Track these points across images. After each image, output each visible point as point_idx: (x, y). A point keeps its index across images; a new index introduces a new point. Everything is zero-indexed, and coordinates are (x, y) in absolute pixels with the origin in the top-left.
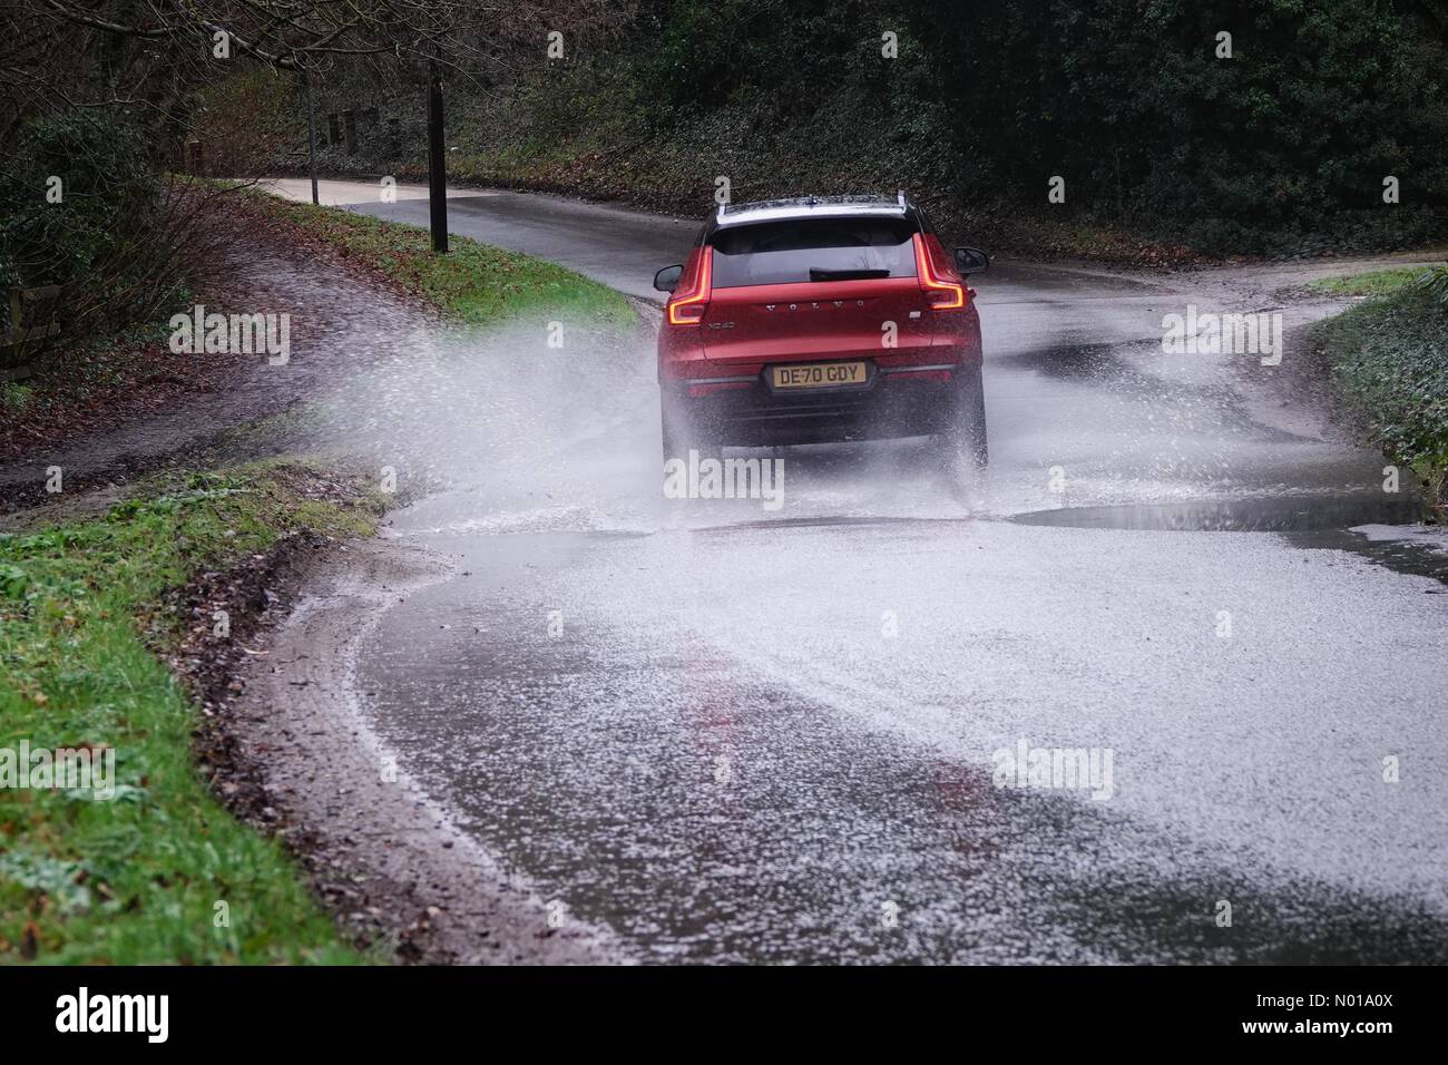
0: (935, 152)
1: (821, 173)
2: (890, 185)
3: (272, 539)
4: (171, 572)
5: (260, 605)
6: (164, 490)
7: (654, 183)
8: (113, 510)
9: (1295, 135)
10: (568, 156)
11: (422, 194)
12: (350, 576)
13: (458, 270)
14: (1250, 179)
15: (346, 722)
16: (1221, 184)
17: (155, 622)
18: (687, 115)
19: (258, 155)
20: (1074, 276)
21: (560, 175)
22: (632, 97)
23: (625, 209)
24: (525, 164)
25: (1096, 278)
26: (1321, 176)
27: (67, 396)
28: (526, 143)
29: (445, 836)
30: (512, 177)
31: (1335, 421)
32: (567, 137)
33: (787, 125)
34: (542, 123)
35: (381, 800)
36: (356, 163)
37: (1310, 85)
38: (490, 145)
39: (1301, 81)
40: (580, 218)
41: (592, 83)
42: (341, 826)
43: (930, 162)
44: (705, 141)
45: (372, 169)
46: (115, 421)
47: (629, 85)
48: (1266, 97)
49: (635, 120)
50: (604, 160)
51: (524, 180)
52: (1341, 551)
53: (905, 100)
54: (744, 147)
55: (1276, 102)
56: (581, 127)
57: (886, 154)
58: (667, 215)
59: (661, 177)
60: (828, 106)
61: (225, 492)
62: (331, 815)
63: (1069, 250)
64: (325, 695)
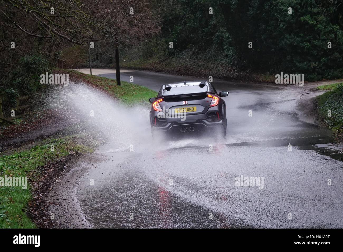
0: (234, 59)
1: (208, 64)
2: (224, 67)
3: (68, 154)
4: (41, 163)
5: (62, 169)
6: (45, 143)
7: (170, 67)
8: (32, 148)
9: (315, 52)
10: (150, 62)
11: (114, 71)
12: (85, 162)
13: (123, 89)
14: (305, 63)
15: (72, 197)
16: (298, 65)
17: (34, 175)
18: (178, 52)
19: (80, 63)
20: (265, 87)
21: (148, 66)
22: (165, 48)
23: (163, 73)
24: (141, 64)
25: (270, 87)
26: (321, 62)
27: (30, 121)
28: (141, 59)
29: (83, 222)
30: (138, 67)
31: (317, 119)
32: (150, 57)
33: (200, 53)
34: (144, 54)
35: (72, 214)
36: (102, 65)
37: (318, 41)
38: (133, 60)
39: (316, 41)
40: (153, 76)
41: (156, 44)
42: (61, 221)
43: (233, 61)
44: (182, 57)
45: (106, 66)
46: (40, 127)
47: (164, 45)
48: (308, 44)
49: (166, 53)
50: (159, 63)
51: (140, 67)
52: (311, 150)
53: (227, 47)
54: (190, 59)
55: (311, 45)
56: (153, 55)
57: (223, 59)
58: (173, 75)
59: (172, 66)
60: (209, 49)
61: (59, 143)
62: (60, 218)
63: (264, 81)
64: (70, 190)
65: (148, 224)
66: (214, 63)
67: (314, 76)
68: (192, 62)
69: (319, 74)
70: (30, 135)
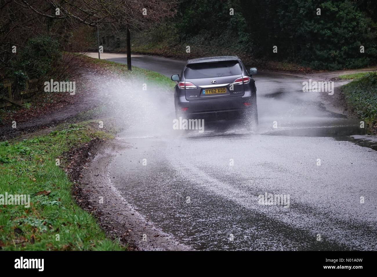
0: (249, 45)
1: (221, 51)
3: (90, 140)
4: (65, 148)
5: (87, 156)
6: (63, 128)
8: (51, 133)
9: (336, 40)
10: (160, 47)
11: (125, 56)
12: (108, 149)
13: (134, 75)
14: (325, 51)
15: (108, 185)
16: (318, 53)
17: (61, 161)
18: (189, 37)
19: (85, 47)
20: (283, 75)
21: (158, 51)
22: (176, 33)
23: (174, 59)
24: (150, 49)
25: (288, 75)
26: (342, 50)
27: (40, 106)
28: (150, 44)
29: (132, 212)
30: (147, 51)
31: (346, 110)
32: (160, 42)
33: (213, 39)
34: (154, 39)
35: (117, 203)
36: (109, 49)
37: (340, 29)
38: (141, 44)
39: (337, 28)
40: (163, 62)
41: (166, 29)
42: (107, 210)
43: (248, 48)
44: (193, 43)
45: (113, 50)
46: (51, 112)
47: (175, 30)
48: (329, 31)
49: (176, 38)
50: (169, 48)
51: (150, 52)
52: (348, 141)
53: (241, 33)
54: (203, 44)
55: (331, 33)
56: (163, 40)
57: (237, 46)
58: (184, 61)
59: (183, 51)
60: (223, 34)
61: (78, 129)
62: (104, 207)
63: (281, 69)
64: (103, 178)
65: (205, 215)
66: (228, 50)
67: (334, 65)
68: (204, 48)
69: (339, 63)
70: (42, 119)
